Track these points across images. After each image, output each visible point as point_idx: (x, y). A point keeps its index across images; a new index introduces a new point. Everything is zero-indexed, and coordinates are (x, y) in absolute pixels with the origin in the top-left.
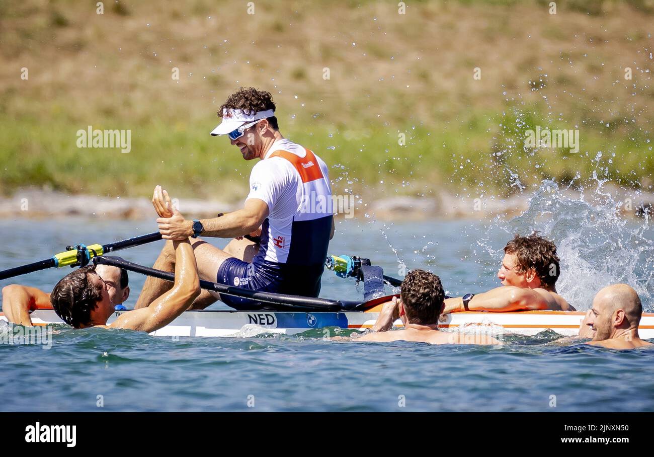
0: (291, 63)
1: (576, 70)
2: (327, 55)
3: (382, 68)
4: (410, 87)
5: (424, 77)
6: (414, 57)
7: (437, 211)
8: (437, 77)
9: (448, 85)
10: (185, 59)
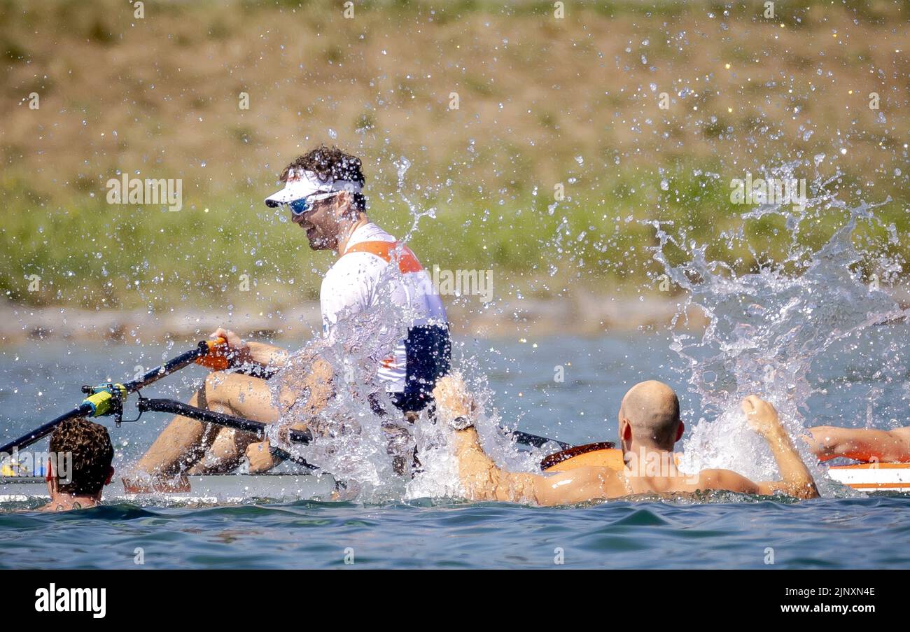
0: (353, 106)
1: (768, 107)
2: (405, 93)
3: (490, 112)
4: (532, 139)
5: (548, 122)
6: (533, 93)
7: (572, 317)
8: (567, 121)
9: (585, 134)
10: (198, 105)
